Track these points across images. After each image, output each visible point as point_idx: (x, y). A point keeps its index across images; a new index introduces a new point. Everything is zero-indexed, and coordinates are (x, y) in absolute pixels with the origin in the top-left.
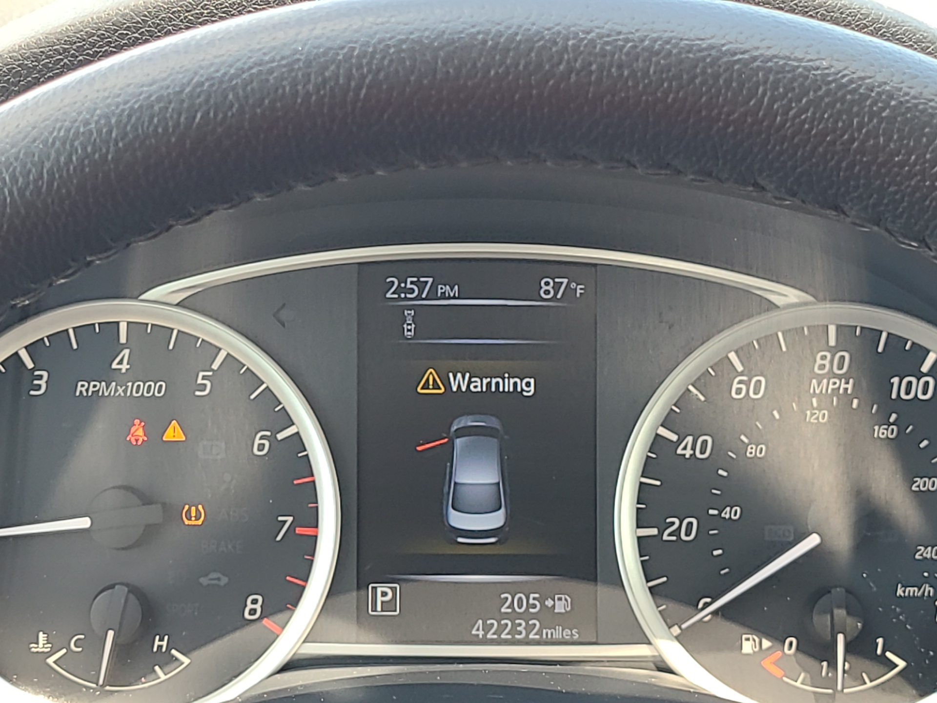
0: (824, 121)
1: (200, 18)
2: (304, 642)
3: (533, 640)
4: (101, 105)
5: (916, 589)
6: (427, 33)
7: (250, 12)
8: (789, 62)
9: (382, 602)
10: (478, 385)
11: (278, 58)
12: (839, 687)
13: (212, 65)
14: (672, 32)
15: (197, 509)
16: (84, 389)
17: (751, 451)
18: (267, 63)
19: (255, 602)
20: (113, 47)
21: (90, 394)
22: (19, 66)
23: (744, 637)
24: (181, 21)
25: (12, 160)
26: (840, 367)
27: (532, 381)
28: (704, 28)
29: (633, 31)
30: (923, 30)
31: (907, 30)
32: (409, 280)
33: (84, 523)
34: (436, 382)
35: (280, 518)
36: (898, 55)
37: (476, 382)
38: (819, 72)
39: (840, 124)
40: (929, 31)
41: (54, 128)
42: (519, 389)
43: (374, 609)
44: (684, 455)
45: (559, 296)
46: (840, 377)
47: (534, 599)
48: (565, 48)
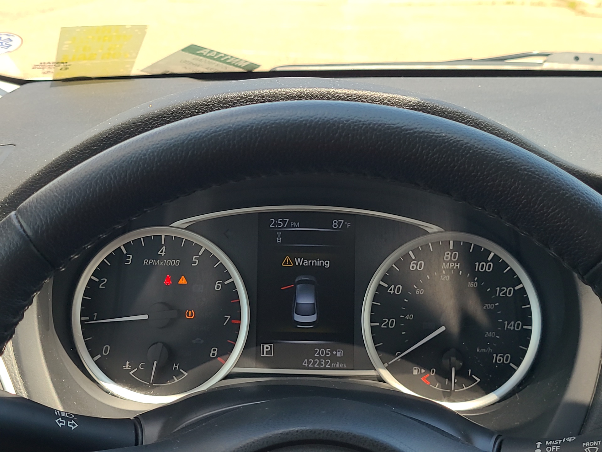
0: (443, 158)
1: (194, 113)
2: (234, 367)
3: (317, 367)
4: (151, 148)
5: (485, 349)
6: (283, 120)
7: (214, 111)
8: (429, 134)
9: (266, 351)
10: (306, 263)
11: (222, 130)
12: (453, 389)
13: (196, 132)
14: (382, 121)
15: (191, 312)
16: (146, 262)
17: (418, 292)
18: (218, 132)
19: (214, 350)
20: (159, 124)
21: (149, 264)
22: (121, 131)
23: (414, 368)
24: (187, 114)
25: (114, 169)
26: (454, 258)
27: (329, 262)
28: (395, 120)
29: (366, 121)
30: (487, 121)
31: (481, 121)
32: (279, 220)
33: (145, 317)
34: (290, 262)
35: (225, 316)
36: (473, 132)
37: (306, 262)
38: (441, 138)
39: (450, 160)
40: (490, 122)
41: (132, 157)
42: (323, 265)
43: (263, 354)
44: (391, 293)
45: (340, 227)
46: (454, 262)
47: (328, 351)
48: (338, 127)
